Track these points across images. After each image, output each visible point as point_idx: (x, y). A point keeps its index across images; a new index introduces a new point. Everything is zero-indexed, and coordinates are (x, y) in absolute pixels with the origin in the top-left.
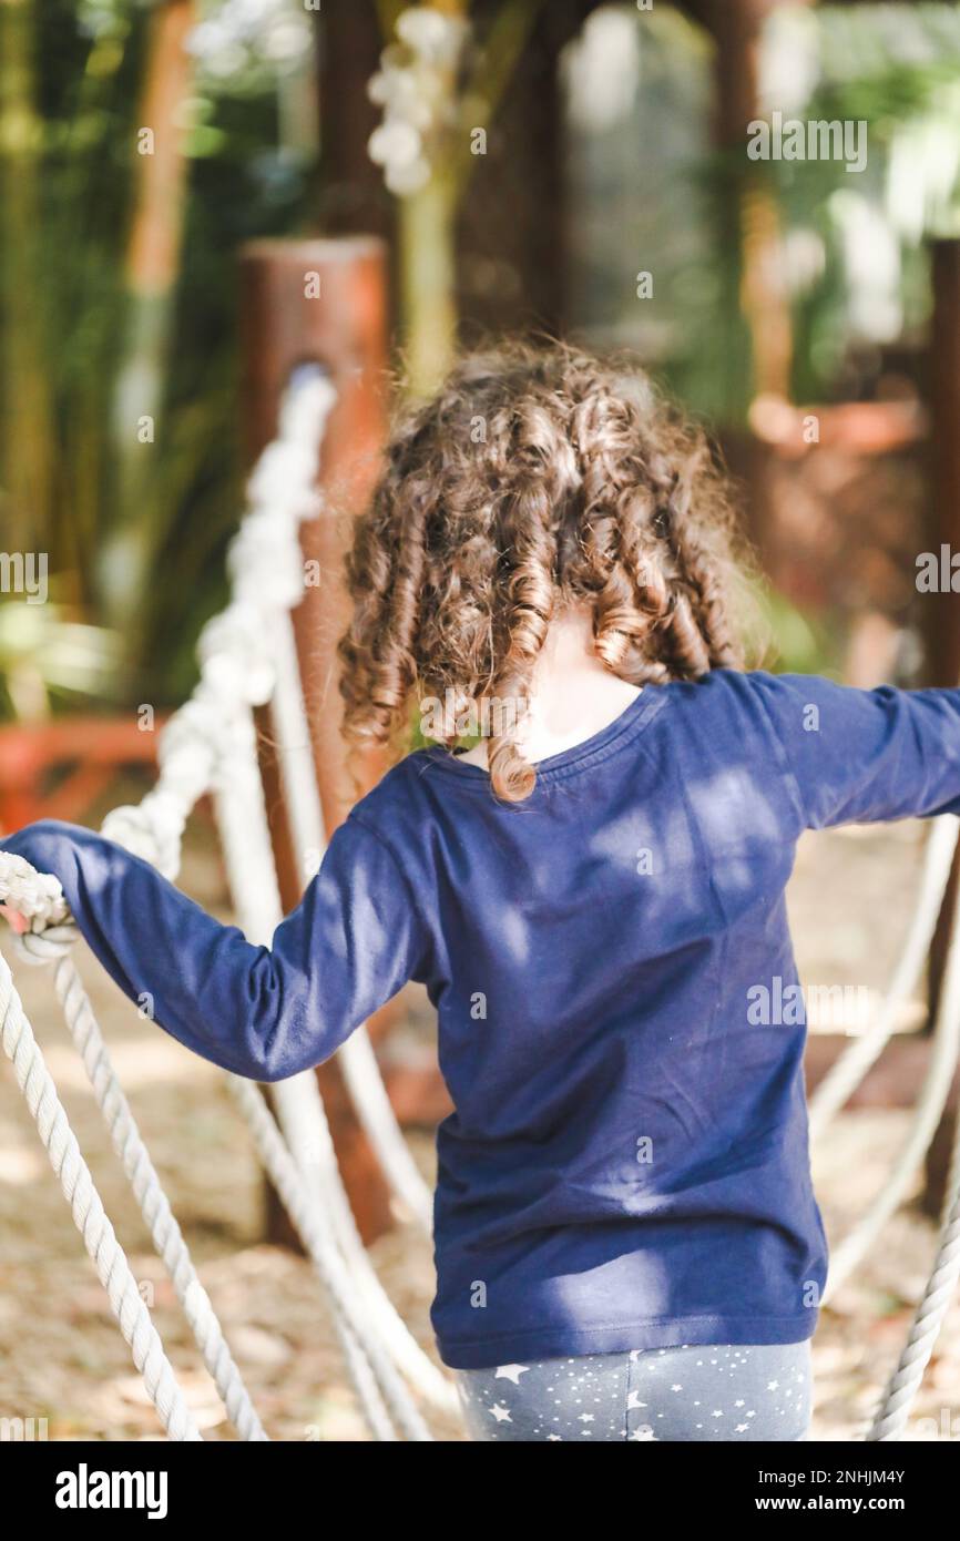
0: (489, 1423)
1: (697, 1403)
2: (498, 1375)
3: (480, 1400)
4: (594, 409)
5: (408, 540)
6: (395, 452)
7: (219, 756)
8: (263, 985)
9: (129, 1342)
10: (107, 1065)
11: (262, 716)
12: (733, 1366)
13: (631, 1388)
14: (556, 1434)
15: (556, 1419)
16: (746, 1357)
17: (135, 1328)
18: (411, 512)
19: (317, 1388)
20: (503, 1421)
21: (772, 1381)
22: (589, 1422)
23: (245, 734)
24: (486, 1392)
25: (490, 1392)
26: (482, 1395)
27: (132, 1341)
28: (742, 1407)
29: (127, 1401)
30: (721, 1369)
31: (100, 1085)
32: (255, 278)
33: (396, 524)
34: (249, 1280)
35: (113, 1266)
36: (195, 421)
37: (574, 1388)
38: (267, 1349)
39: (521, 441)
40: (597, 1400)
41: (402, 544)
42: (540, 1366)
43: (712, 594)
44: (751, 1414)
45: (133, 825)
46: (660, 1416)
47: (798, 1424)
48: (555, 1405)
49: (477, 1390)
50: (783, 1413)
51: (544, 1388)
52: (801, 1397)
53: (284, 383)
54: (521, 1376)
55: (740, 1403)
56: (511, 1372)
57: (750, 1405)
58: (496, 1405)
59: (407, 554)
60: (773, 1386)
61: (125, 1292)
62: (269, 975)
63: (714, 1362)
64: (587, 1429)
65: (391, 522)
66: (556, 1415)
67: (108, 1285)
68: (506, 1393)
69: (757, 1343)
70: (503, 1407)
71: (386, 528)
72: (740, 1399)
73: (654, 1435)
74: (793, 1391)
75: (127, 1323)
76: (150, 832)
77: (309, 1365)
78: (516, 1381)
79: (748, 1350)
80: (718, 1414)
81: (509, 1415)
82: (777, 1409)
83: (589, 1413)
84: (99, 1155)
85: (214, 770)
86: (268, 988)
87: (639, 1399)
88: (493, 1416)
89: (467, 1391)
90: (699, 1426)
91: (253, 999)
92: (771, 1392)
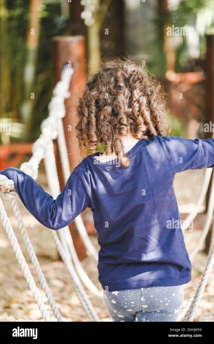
0: (111, 304)
1: (156, 299)
2: (113, 294)
3: (109, 298)
4: (134, 77)
5: (91, 105)
6: (88, 85)
7: (45, 151)
8: (52, 210)
9: (28, 284)
10: (22, 222)
11: (55, 142)
12: (164, 291)
13: (142, 296)
14: (126, 306)
15: (126, 303)
16: (168, 289)
17: (30, 280)
18: (92, 99)
19: (70, 293)
20: (114, 303)
21: (173, 294)
22: (133, 304)
23: (51, 146)
24: (110, 297)
25: (111, 297)
26: (110, 298)
27: (29, 283)
28: (167, 300)
29: (28, 296)
30: (162, 292)
31: (20, 227)
32: (56, 45)
33: (89, 101)
34: (55, 269)
35: (25, 267)
36: (42, 77)
37: (130, 296)
38: (59, 284)
39: (118, 84)
40: (135, 299)
41: (90, 106)
42: (122, 292)
43: (158, 120)
44: (169, 301)
45: (28, 167)
46: (148, 302)
47: (180, 302)
48: (125, 300)
49: (108, 296)
50: (176, 300)
51: (123, 297)
52: (180, 296)
53: (62, 69)
54: (118, 294)
55: (166, 299)
56: (115, 293)
57: (168, 299)
58: (113, 300)
59: (92, 108)
60: (174, 295)
61: (27, 273)
62: (54, 207)
63: (160, 290)
64: (133, 305)
65: (87, 101)
66: (126, 302)
67: (24, 271)
68: (114, 297)
69: (170, 286)
70: (114, 300)
71: (86, 102)
72: (166, 298)
73: (147, 306)
74: (179, 295)
75: (28, 279)
76: (31, 168)
77: (69, 287)
78: (117, 295)
79: (168, 287)
80: (161, 301)
81: (116, 302)
82: (175, 300)
83: (133, 302)
84: (21, 242)
85: (44, 154)
86: (53, 211)
87: (144, 299)
88: (112, 302)
89: (106, 296)
90: (157, 304)
91: (50, 213)
92: (173, 296)
